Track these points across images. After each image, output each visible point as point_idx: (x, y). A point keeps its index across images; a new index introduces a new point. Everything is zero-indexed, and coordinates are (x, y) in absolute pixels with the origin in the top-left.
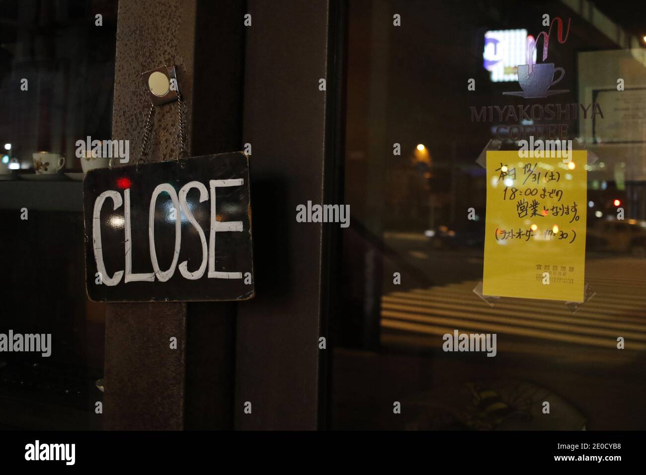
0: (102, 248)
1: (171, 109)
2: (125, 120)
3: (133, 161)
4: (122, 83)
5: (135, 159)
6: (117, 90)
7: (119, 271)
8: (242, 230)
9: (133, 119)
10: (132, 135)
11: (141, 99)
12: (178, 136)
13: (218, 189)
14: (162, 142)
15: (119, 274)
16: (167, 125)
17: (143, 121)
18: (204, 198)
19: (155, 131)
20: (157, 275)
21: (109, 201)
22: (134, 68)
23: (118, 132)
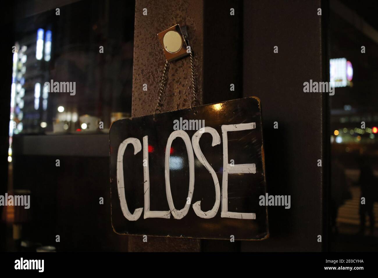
0: (125, 187)
1: (183, 64)
2: (143, 78)
3: (151, 112)
4: (140, 47)
5: (152, 110)
6: (136, 53)
7: (139, 208)
8: (255, 172)
9: (149, 76)
11: (156, 58)
12: (190, 87)
13: (229, 133)
14: (175, 94)
15: (139, 211)
16: (180, 78)
17: (158, 77)
18: (216, 142)
19: (169, 84)
20: (173, 213)
21: (130, 147)
22: (150, 33)
23: (138, 88)
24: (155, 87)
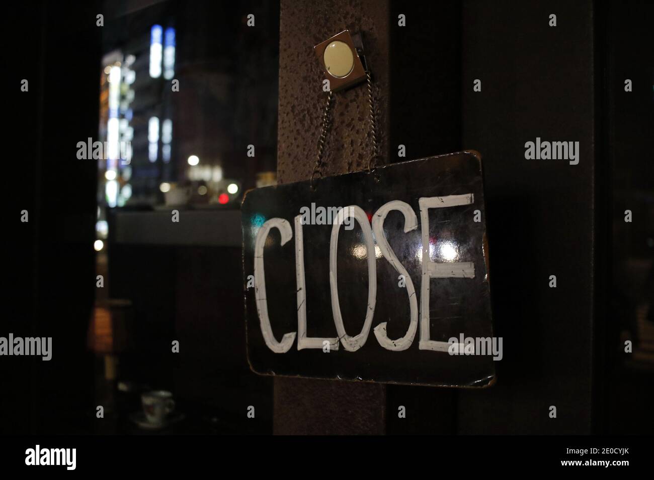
0: (267, 299)
1: (357, 96)
2: (294, 118)
3: (307, 176)
4: (288, 68)
5: (309, 172)
6: (282, 78)
7: (289, 332)
8: (474, 276)
9: (304, 116)
10: (304, 139)
11: (315, 87)
12: (368, 134)
13: (431, 211)
14: (345, 146)
15: (290, 337)
16: (353, 119)
17: (318, 117)
18: (410, 225)
19: (336, 129)
20: (343, 341)
21: (275, 233)
22: (305, 43)
23: (286, 136)
24: (313, 134)
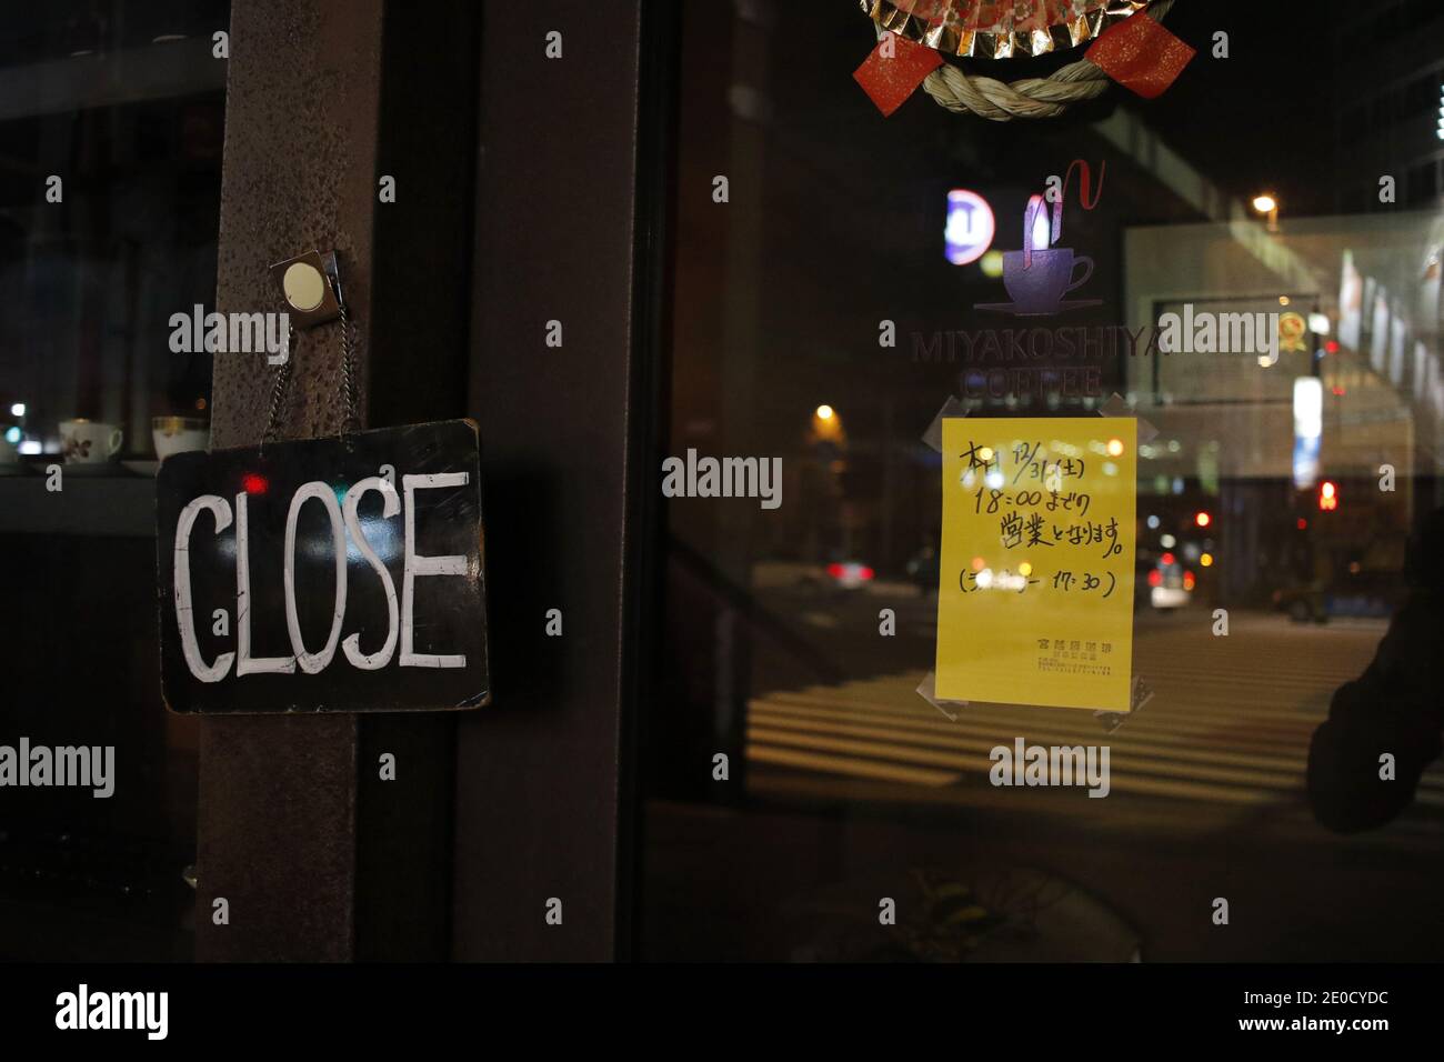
0: (193, 608)
1: (327, 335)
3: (254, 438)
4: (231, 285)
5: (258, 434)
7: (226, 652)
8: (466, 572)
10: (251, 388)
12: (340, 389)
13: (418, 492)
14: (310, 401)
15: (226, 659)
16: (320, 367)
18: (391, 508)
20: (301, 661)
21: (206, 517)
22: (256, 255)
23: (225, 381)
24: (265, 382)
